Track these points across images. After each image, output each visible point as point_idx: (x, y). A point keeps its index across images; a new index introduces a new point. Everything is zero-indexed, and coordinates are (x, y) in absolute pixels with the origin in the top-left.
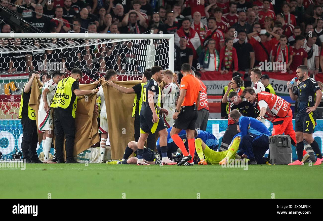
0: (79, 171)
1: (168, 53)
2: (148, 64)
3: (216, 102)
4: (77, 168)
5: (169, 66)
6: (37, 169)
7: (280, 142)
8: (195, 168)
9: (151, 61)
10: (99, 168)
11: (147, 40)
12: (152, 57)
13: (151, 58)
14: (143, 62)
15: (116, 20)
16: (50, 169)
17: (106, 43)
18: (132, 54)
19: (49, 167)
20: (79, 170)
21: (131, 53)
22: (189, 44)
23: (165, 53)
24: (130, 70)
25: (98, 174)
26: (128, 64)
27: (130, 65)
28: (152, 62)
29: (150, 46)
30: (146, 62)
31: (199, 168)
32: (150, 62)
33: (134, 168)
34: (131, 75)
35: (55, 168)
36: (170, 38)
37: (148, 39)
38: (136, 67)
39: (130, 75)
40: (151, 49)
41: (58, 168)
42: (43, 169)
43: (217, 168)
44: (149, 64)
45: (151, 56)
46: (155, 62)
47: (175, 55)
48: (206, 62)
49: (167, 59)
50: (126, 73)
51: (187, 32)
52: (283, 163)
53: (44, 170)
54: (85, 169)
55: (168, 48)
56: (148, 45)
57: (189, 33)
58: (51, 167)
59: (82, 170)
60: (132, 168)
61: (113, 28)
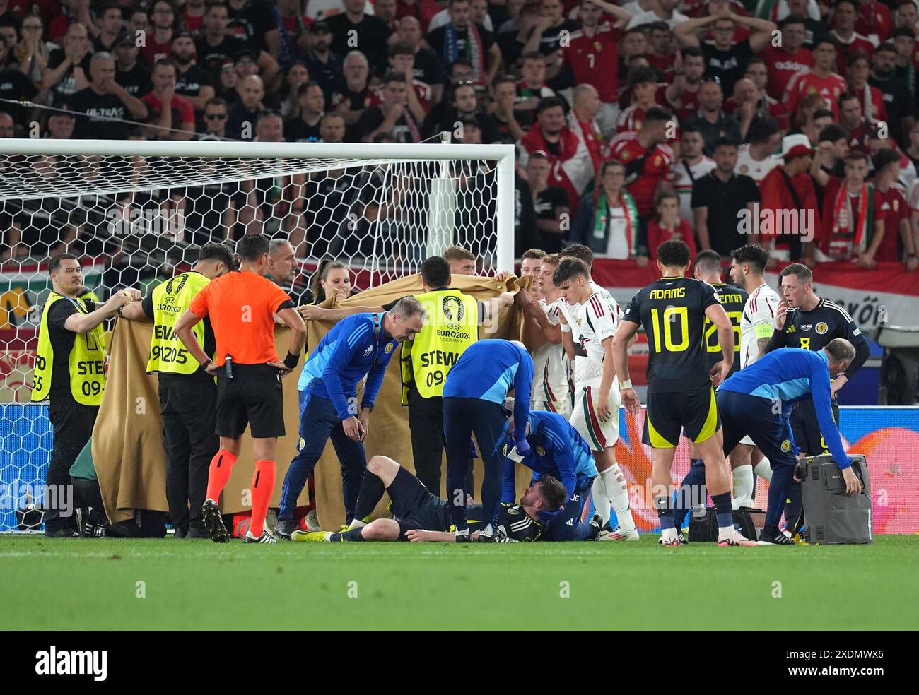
0: (221, 562)
1: (494, 202)
2: (435, 235)
3: (641, 352)
4: (215, 553)
5: (498, 243)
6: (92, 554)
7: (834, 477)
8: (575, 553)
9: (443, 225)
10: (282, 554)
11: (432, 163)
12: (446, 214)
13: (443, 217)
14: (420, 230)
15: (342, 101)
16: (133, 554)
17: (305, 171)
18: (384, 205)
19: (130, 547)
20: (220, 557)
21: (381, 204)
22: (559, 178)
23: (486, 203)
24: (379, 253)
25: (280, 570)
26: (374, 236)
27: (379, 240)
28: (447, 231)
29: (439, 182)
30: (427, 230)
31: (589, 553)
32: (440, 230)
33: (390, 552)
34: (383, 268)
35: (149, 554)
36: (501, 158)
37: (435, 161)
38: (396, 244)
39: (378, 269)
40: (444, 189)
41: (158, 551)
42: (112, 555)
43: (642, 553)
44: (437, 236)
45: (443, 212)
46: (455, 232)
47: (516, 210)
48: (599, 234)
49: (493, 221)
50: (367, 264)
51: (553, 140)
52: (845, 539)
53: (115, 557)
54: (238, 556)
55: (495, 187)
56: (435, 177)
57: (558, 143)
58: (134, 549)
59: (231, 560)
60: (383, 552)
61: (330, 127)
